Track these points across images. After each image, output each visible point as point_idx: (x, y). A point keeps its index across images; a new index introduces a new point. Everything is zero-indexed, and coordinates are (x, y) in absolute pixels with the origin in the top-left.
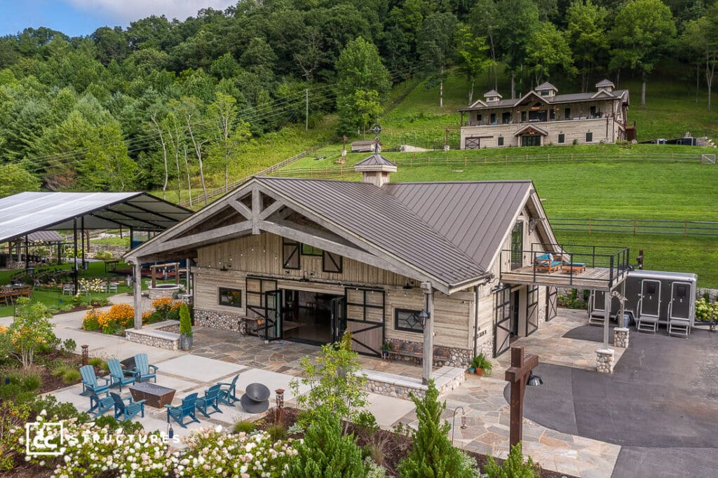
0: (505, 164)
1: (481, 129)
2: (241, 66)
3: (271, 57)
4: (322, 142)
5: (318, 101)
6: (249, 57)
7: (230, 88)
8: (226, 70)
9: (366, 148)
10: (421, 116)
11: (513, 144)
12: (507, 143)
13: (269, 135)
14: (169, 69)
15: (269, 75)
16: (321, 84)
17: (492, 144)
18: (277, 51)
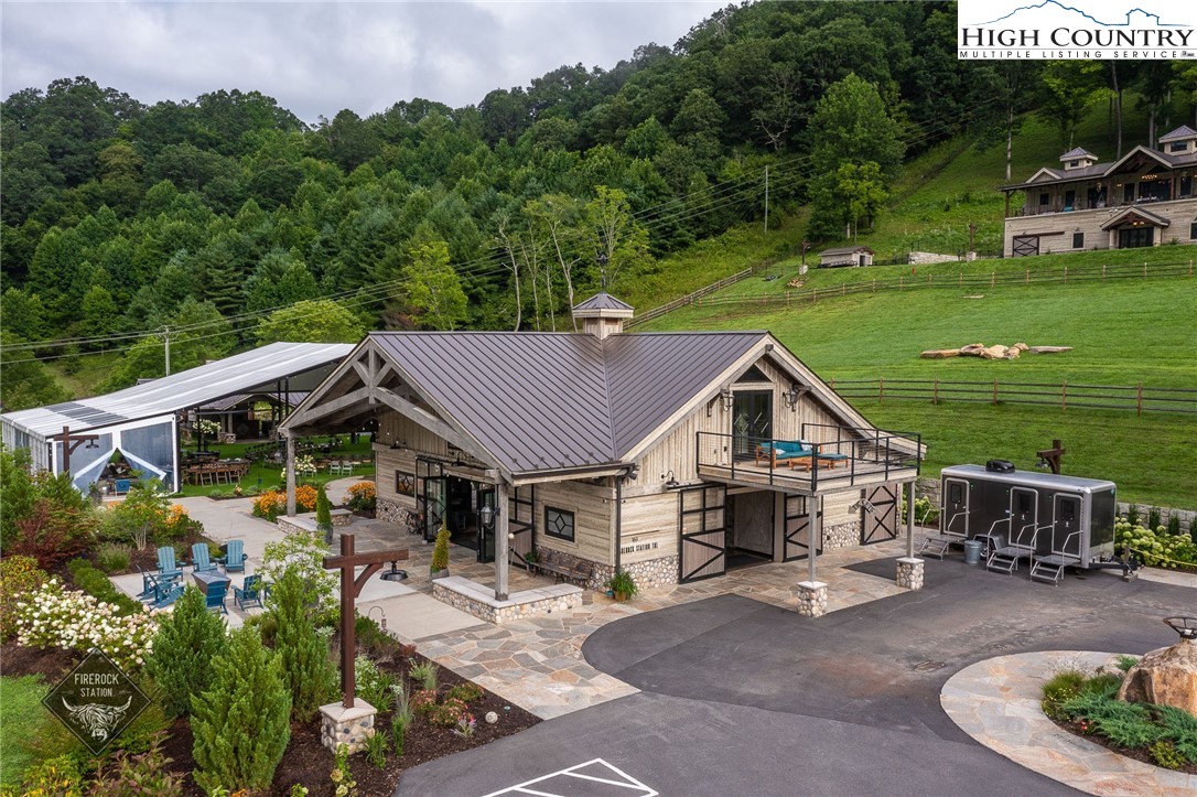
0: (1062, 282)
1: (1043, 221)
2: (671, 136)
3: (716, 117)
4: (784, 252)
5: (789, 183)
6: (682, 120)
7: (646, 172)
8: (647, 144)
9: (842, 260)
10: (966, 199)
11: (1099, 244)
12: (1090, 241)
13: (703, 242)
14: (570, 148)
15: (713, 146)
16: (797, 154)
17: (1064, 245)
18: (726, 107)
